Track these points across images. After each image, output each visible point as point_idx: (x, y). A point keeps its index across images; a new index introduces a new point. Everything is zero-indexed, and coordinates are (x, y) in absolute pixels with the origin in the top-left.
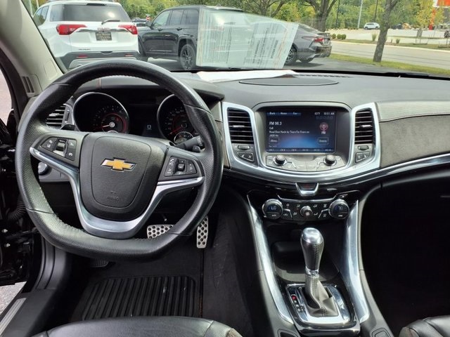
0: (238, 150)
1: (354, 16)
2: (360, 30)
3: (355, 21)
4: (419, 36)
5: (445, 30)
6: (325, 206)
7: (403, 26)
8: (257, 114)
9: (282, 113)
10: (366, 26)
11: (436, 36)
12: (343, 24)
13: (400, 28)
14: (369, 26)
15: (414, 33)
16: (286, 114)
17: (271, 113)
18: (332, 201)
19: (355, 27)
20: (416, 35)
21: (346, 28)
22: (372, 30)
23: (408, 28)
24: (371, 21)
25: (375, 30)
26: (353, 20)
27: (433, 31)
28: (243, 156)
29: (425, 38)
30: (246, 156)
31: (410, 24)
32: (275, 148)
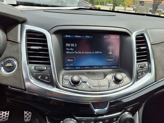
0: (35, 71)
1: (103, 1)
2: (105, 6)
3: (103, 3)
4: (125, 9)
5: (133, 8)
6: (115, 119)
7: (120, 6)
8: (54, 36)
9: (76, 36)
10: (107, 4)
11: (130, 10)
12: (99, 3)
13: (118, 6)
14: (108, 5)
15: (123, 8)
16: (80, 37)
17: (67, 36)
18: (121, 114)
19: (103, 5)
20: (124, 9)
21: (100, 5)
22: (109, 6)
23: (121, 6)
24: (109, 3)
25: (110, 6)
26: (103, 2)
27: (129, 8)
28: (39, 77)
29: (127, 10)
30: (43, 77)
31: (122, 5)
32: (71, 67)
